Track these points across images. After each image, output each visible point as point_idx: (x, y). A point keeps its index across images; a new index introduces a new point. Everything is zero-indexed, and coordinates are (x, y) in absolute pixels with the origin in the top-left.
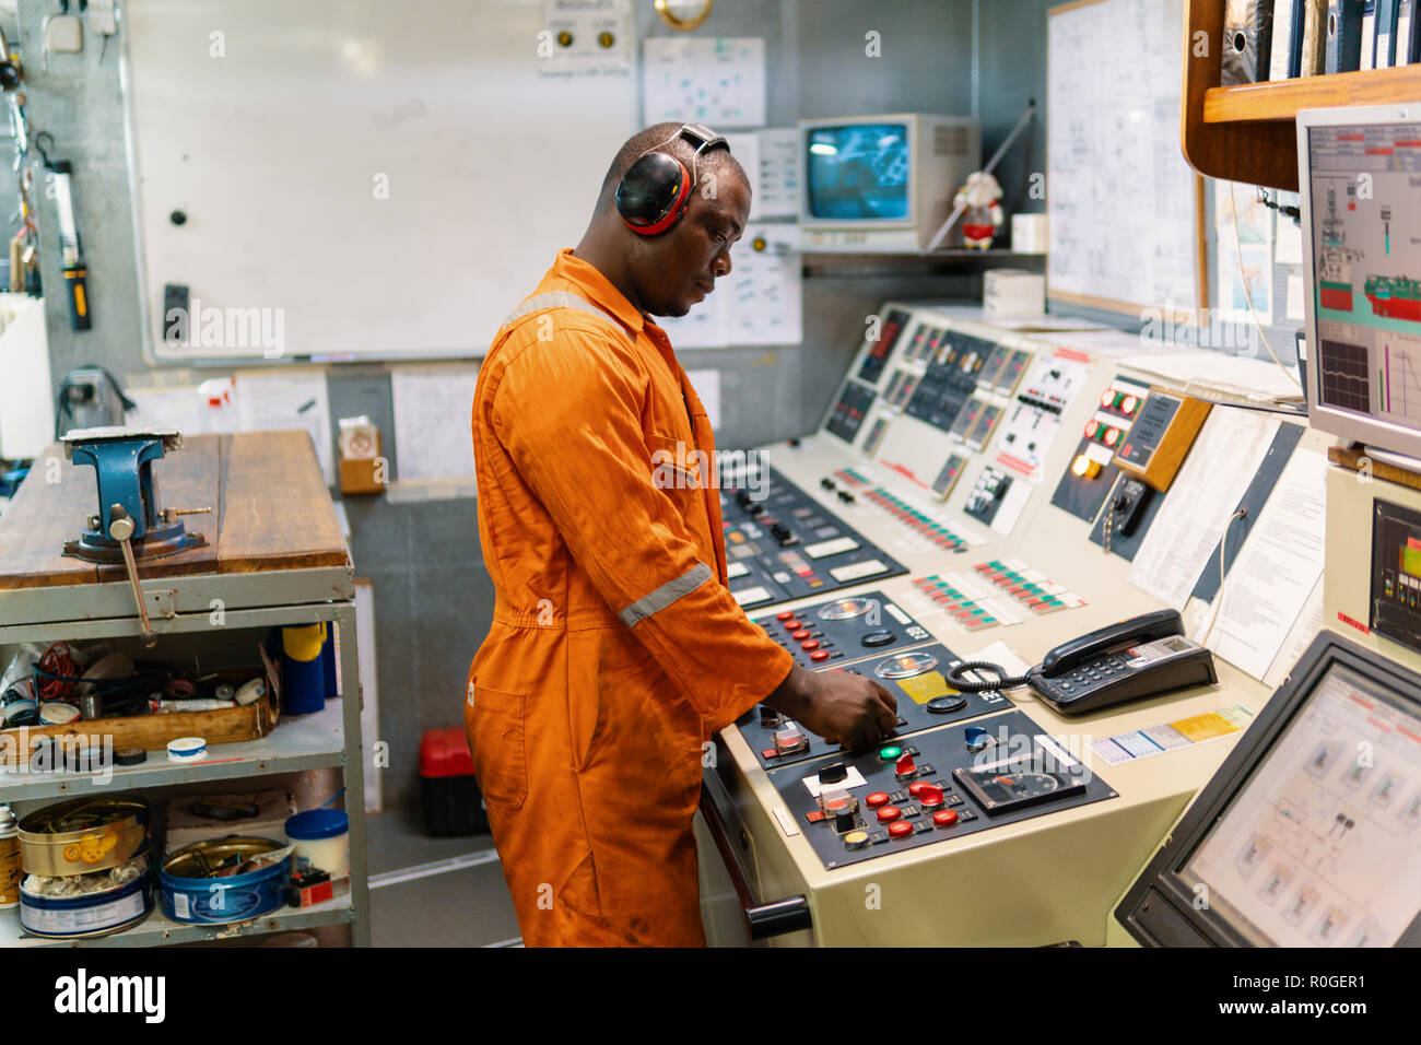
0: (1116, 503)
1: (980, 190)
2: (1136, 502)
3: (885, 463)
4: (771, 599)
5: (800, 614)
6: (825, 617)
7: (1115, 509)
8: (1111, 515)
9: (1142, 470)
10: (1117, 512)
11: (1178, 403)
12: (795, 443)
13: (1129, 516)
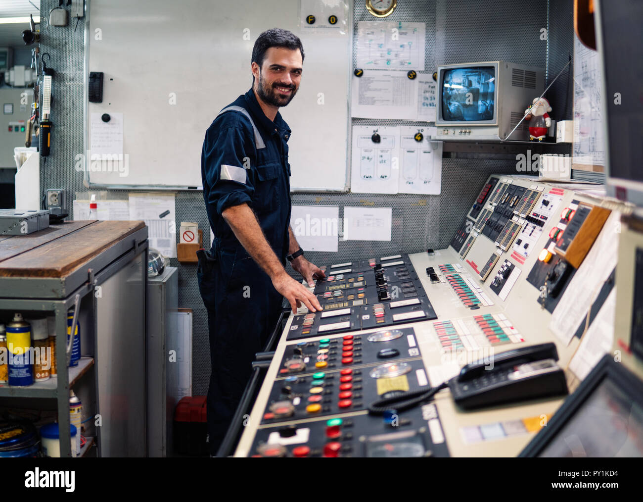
0: (549, 276)
1: (539, 107)
2: (561, 274)
3: (468, 261)
4: (349, 328)
5: (357, 337)
6: (371, 340)
7: (549, 279)
8: (546, 284)
9: (563, 253)
10: (550, 282)
11: (589, 210)
12: (430, 251)
13: (556, 284)
